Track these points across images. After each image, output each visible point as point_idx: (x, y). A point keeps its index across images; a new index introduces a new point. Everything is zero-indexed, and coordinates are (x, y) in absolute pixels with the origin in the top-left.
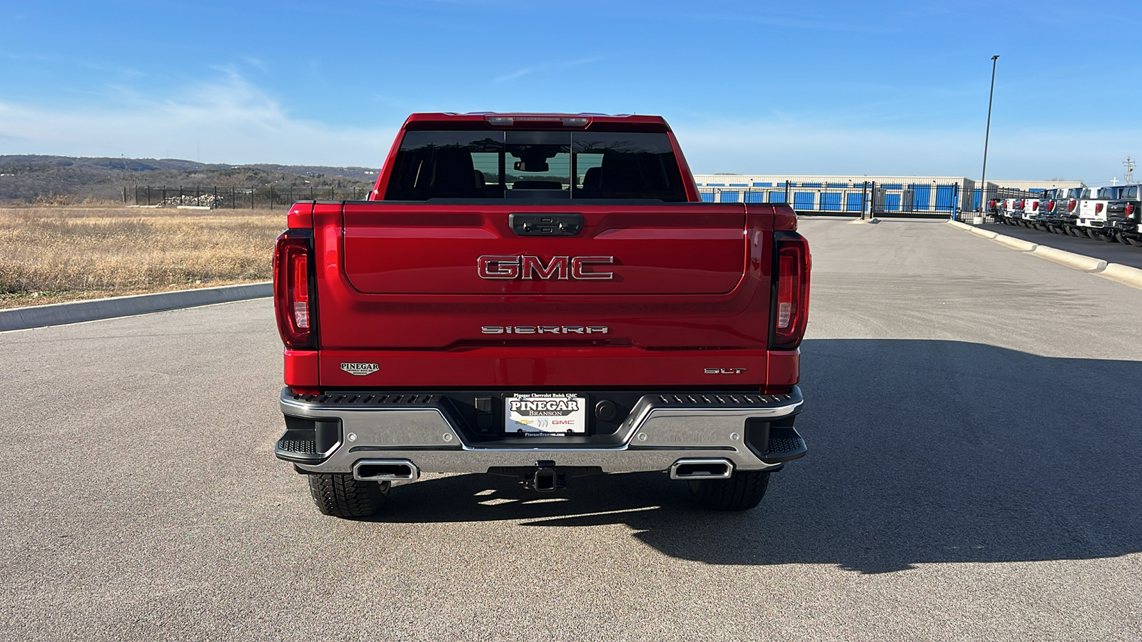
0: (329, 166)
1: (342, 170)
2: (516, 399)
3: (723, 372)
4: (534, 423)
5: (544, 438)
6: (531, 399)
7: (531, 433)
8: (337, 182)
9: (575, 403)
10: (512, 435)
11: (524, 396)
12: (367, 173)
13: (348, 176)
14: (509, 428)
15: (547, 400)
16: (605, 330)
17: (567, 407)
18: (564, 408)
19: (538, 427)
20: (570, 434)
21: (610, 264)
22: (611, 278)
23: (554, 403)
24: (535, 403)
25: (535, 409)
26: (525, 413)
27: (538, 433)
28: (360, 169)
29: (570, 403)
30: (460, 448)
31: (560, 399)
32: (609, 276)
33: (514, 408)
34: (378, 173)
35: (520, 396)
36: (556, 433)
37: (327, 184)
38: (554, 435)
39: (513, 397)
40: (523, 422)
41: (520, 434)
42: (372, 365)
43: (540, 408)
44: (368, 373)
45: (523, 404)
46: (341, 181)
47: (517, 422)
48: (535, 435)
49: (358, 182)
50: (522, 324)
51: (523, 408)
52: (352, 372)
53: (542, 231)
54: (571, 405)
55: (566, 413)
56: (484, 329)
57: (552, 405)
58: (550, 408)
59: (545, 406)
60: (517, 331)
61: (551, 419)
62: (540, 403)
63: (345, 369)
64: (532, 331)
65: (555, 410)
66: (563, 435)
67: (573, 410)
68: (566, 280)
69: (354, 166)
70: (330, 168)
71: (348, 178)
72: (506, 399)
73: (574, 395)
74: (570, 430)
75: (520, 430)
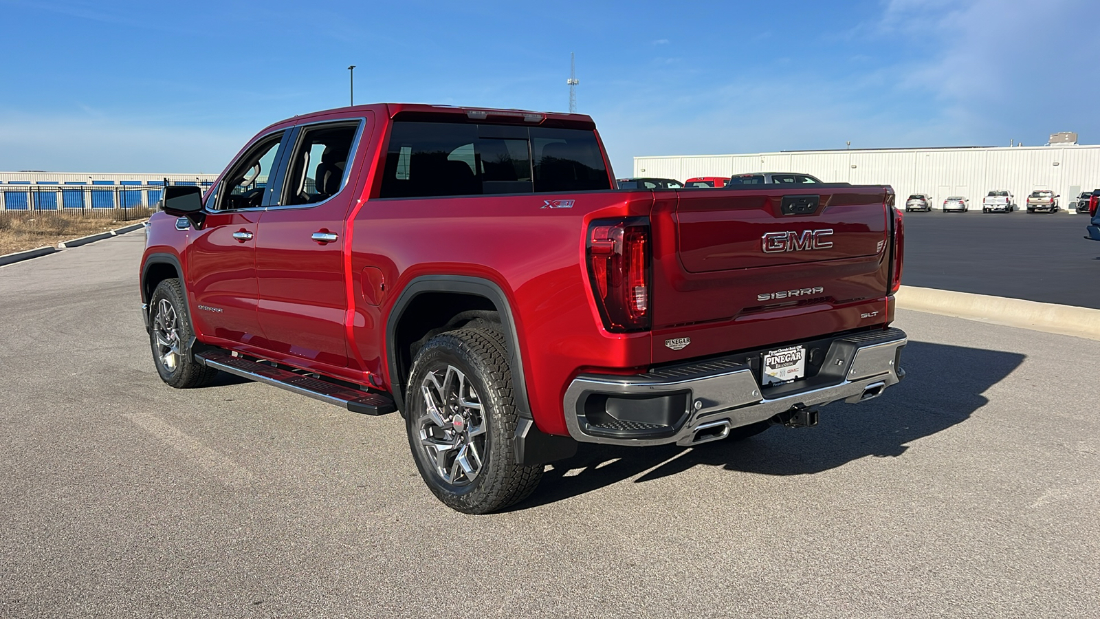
2: (770, 356)
3: (869, 315)
4: (779, 374)
5: (782, 387)
6: (777, 355)
7: (776, 383)
9: (800, 353)
10: (766, 387)
11: (774, 352)
14: (766, 381)
15: (787, 353)
17: (796, 357)
19: (780, 377)
20: (796, 380)
23: (790, 355)
24: (779, 357)
25: (779, 362)
26: (774, 367)
27: (780, 382)
31: (792, 352)
33: (768, 364)
35: (771, 353)
36: (789, 381)
39: (768, 354)
40: (772, 375)
41: (770, 385)
42: (686, 339)
43: (782, 362)
44: (683, 346)
45: (773, 359)
47: (769, 375)
48: (778, 385)
50: (780, 290)
51: (773, 363)
52: (672, 348)
54: (798, 355)
55: (795, 362)
56: (759, 297)
57: (788, 357)
58: (787, 360)
59: (784, 358)
60: (777, 296)
61: (787, 369)
63: (668, 346)
64: (785, 296)
65: (790, 361)
66: (793, 381)
67: (799, 359)
72: (765, 356)
73: (799, 346)
74: (797, 376)
75: (770, 382)
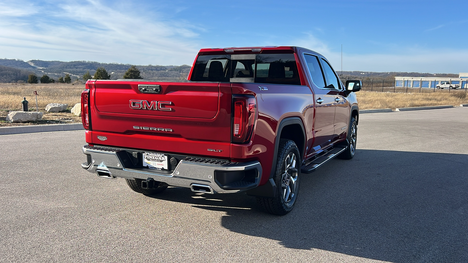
0: (345, 71)
1: (351, 72)
2: (146, 154)
3: (214, 151)
4: (152, 164)
5: (154, 170)
6: (150, 155)
7: (151, 167)
8: (348, 77)
9: (164, 158)
10: (145, 167)
11: (148, 153)
12: (362, 73)
13: (353, 75)
14: (144, 165)
15: (156, 155)
16: (171, 130)
17: (162, 159)
18: (161, 159)
19: (153, 165)
20: (163, 169)
21: (170, 105)
22: (171, 110)
23: (158, 157)
24: (152, 156)
25: (152, 158)
26: (149, 160)
27: (153, 168)
28: (358, 72)
29: (162, 157)
30: (122, 169)
31: (159, 156)
32: (170, 109)
33: (145, 158)
34: (366, 73)
35: (147, 153)
36: (159, 168)
37: (344, 78)
38: (158, 169)
40: (148, 163)
41: (147, 167)
42: (105, 137)
44: (104, 140)
45: (148, 156)
46: (350, 77)
47: (146, 163)
48: (152, 168)
49: (357, 77)
50: (145, 126)
51: (148, 158)
52: (100, 139)
53: (148, 91)
54: (163, 158)
55: (161, 161)
56: (134, 127)
57: (157, 157)
58: (156, 159)
59: (155, 158)
60: (144, 128)
61: (157, 163)
62: (153, 156)
63: (98, 138)
64: (148, 129)
65: (158, 160)
66: (161, 169)
67: (163, 160)
68: (156, 110)
69: (356, 71)
70: (346, 72)
71: (353, 76)
72: (143, 154)
73: (163, 155)
74: (163, 168)
75: (147, 166)
